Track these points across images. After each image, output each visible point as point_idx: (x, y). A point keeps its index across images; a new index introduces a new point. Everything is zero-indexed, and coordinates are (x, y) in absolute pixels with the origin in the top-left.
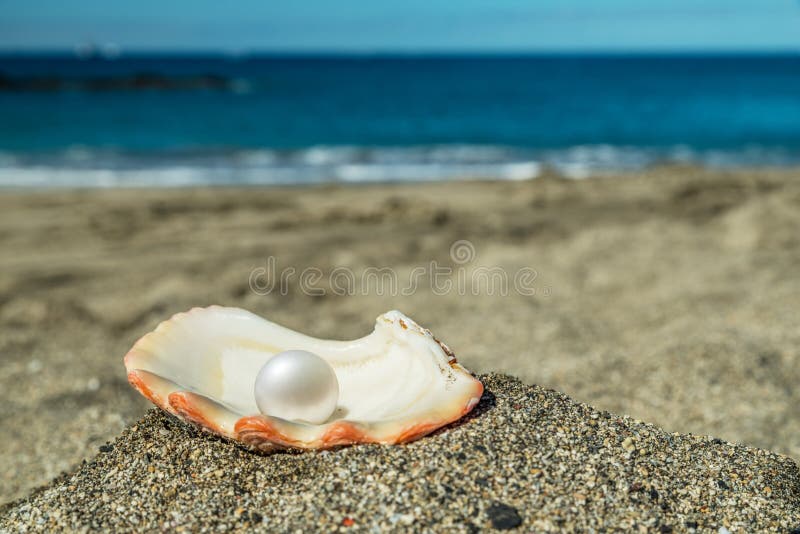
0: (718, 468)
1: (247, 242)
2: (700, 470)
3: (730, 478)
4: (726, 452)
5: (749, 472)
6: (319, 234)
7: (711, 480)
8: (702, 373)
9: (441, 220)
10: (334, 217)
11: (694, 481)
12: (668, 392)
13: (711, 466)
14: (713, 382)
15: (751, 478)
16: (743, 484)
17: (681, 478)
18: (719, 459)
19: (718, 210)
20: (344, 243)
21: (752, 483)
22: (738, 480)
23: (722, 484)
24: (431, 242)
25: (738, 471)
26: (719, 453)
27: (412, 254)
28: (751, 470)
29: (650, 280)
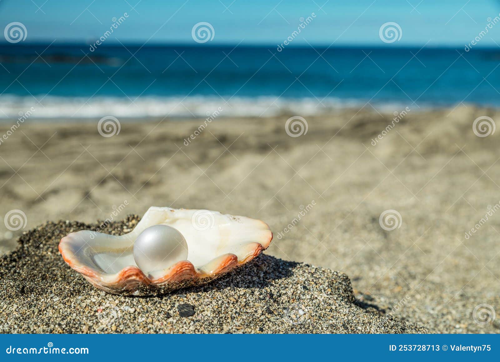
0: (304, 279)
1: (111, 152)
2: (294, 280)
3: (309, 284)
4: (310, 271)
5: (320, 281)
6: (152, 148)
7: (299, 285)
8: (340, 227)
9: (223, 140)
10: (162, 139)
11: (291, 286)
12: (321, 237)
13: (300, 278)
14: (346, 231)
15: (321, 284)
16: (316, 287)
17: (285, 285)
18: (305, 275)
19: (375, 134)
20: (166, 153)
21: (321, 287)
22: (314, 285)
23: (305, 288)
24: (214, 153)
25: (315, 281)
26: (307, 271)
27: (203, 159)
28: (322, 280)
29: (330, 174)
